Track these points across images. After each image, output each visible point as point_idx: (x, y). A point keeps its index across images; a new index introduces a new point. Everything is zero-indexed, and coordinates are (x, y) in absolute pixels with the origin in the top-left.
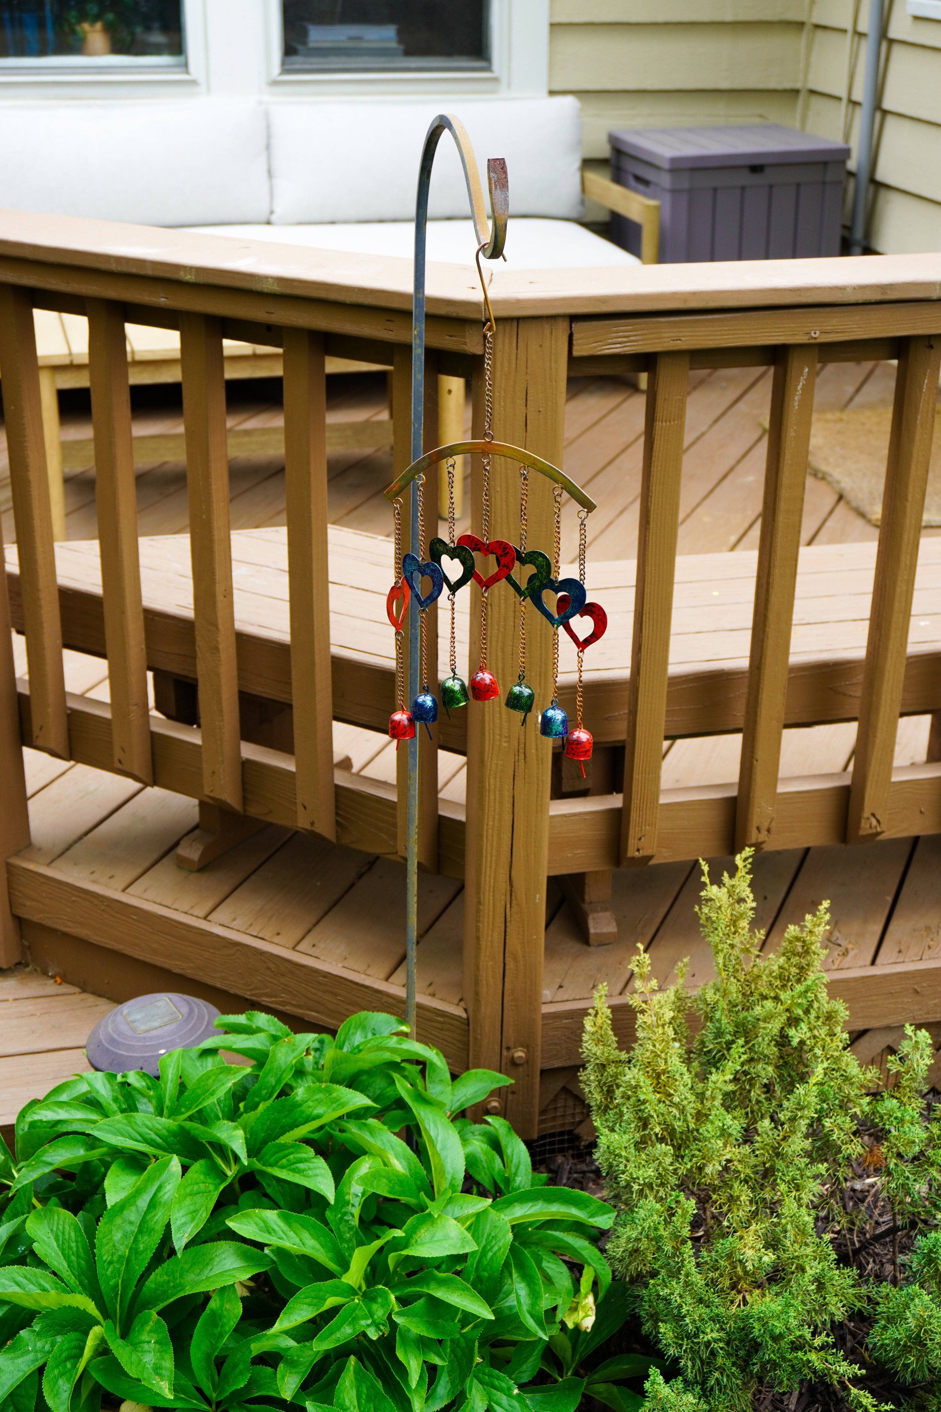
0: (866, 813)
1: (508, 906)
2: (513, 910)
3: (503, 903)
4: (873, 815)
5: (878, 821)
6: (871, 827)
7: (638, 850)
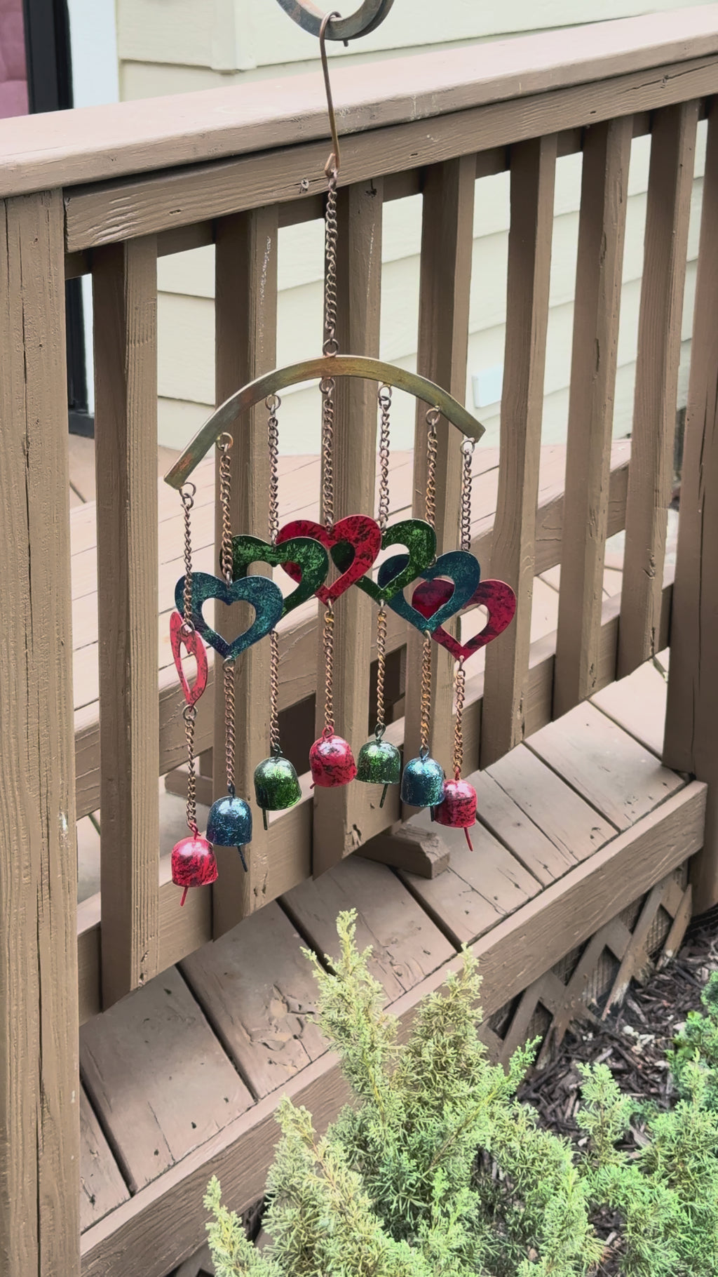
0: (349, 828)
1: (40, 1126)
2: (46, 1128)
3: (34, 1124)
4: (355, 827)
5: (359, 834)
6: (353, 843)
7: (142, 977)
